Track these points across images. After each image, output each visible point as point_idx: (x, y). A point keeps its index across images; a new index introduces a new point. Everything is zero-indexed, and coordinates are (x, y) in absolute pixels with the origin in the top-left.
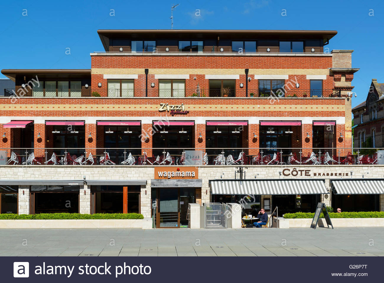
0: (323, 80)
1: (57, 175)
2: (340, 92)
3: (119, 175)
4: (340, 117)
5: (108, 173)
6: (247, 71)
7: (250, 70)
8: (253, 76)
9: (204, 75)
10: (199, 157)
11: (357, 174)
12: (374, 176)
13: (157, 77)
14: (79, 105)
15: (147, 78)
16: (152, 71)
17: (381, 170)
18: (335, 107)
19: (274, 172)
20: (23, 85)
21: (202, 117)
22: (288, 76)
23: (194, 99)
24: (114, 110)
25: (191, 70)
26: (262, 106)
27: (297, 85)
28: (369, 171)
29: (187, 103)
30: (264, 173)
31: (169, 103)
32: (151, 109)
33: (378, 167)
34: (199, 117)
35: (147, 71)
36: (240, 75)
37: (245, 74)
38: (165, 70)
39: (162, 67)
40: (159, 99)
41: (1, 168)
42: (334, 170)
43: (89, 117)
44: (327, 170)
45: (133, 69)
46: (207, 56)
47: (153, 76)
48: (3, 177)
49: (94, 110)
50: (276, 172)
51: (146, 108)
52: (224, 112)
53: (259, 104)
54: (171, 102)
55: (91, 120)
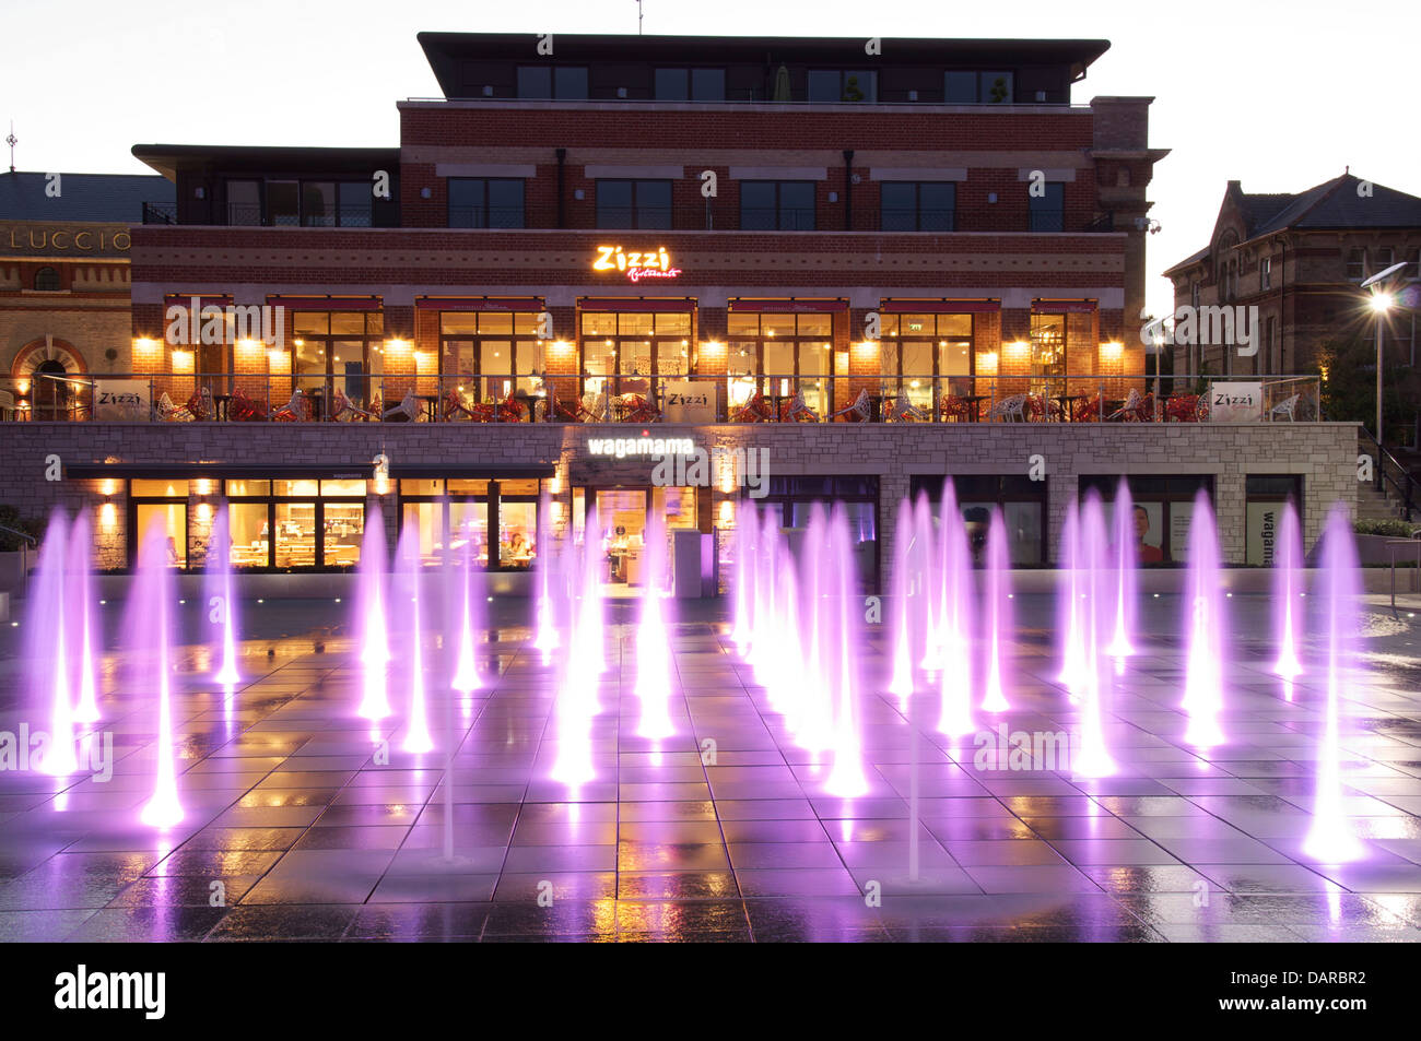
0: (1063, 183)
1: (299, 451)
2: (1111, 219)
3: (480, 450)
4: (1109, 290)
5: (447, 445)
6: (848, 156)
7: (856, 153)
8: (865, 172)
9: (728, 167)
10: (705, 399)
11: (1149, 450)
12: (1198, 453)
13: (591, 173)
14: (364, 251)
15: (561, 175)
16: (575, 155)
17: (1218, 438)
18: (1097, 259)
19: (916, 443)
20: (200, 193)
21: (717, 289)
22: (966, 171)
23: (694, 236)
24: (466, 265)
25: (688, 152)
26: (890, 257)
27: (993, 198)
28: (1184, 442)
29: (675, 247)
30: (890, 445)
31: (623, 247)
32: (572, 266)
33: (1211, 430)
34: (709, 289)
35: (561, 154)
36: (829, 169)
37: (844, 165)
38: (614, 151)
39: (608, 145)
40: (596, 235)
41: (137, 430)
42: (1084, 437)
43: (393, 286)
44: (1066, 437)
45: (521, 148)
46: (734, 113)
47: (580, 169)
48: (143, 455)
49: (407, 266)
50: (923, 442)
51: (558, 260)
52: (780, 273)
53: (881, 252)
54: (631, 244)
55: (399, 295)
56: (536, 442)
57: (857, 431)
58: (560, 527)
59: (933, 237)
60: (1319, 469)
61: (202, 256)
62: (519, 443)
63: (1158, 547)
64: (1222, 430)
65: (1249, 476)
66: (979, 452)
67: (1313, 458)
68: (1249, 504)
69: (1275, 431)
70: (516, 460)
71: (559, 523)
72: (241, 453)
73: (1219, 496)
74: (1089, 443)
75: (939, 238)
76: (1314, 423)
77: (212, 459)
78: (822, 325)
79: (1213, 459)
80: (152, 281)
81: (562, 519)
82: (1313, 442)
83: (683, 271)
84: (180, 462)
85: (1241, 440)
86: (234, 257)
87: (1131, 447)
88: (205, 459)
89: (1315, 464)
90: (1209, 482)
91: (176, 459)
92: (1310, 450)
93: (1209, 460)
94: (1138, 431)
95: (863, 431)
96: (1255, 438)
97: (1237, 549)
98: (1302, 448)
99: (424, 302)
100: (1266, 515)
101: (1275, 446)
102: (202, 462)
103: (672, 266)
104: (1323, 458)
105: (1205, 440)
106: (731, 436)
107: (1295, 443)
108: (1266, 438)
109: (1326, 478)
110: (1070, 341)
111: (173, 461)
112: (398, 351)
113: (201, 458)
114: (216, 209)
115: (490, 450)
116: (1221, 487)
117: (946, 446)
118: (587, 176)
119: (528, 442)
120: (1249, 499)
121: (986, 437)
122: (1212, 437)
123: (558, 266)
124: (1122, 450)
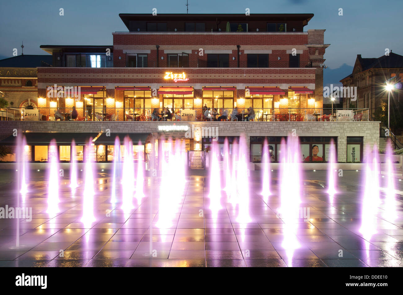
0: (300, 54)
1: (79, 129)
4: (311, 84)
5: (119, 127)
6: (238, 47)
7: (241, 46)
8: (243, 51)
11: (318, 129)
12: (333, 130)
13: (166, 52)
14: (101, 74)
15: (158, 53)
16: (162, 47)
17: (339, 126)
18: (307, 75)
19: (252, 127)
20: (59, 58)
21: (199, 84)
22: (271, 51)
23: (193, 69)
24: (129, 78)
25: (193, 46)
26: (248, 75)
27: (279, 58)
28: (329, 127)
29: (187, 72)
30: (244, 128)
31: (173, 72)
32: (159, 78)
33: (336, 124)
34: (197, 84)
35: (158, 47)
36: (233, 51)
37: (237, 49)
38: (172, 46)
39: (170, 44)
40: (165, 69)
41: (34, 123)
42: (300, 126)
43: (109, 84)
44: (295, 126)
45: (146, 45)
46: (206, 35)
47: (163, 51)
48: (36, 130)
49: (113, 78)
50: (254, 127)
51: (154, 76)
52: (217, 80)
53: (245, 73)
54: (175, 72)
55: (110, 86)
56: (144, 127)
57: (235, 124)
58: (151, 150)
59: (260, 69)
60: (368, 135)
61: (57, 76)
62: (139, 127)
63: (321, 157)
64: (340, 124)
65: (348, 137)
66: (270, 130)
67: (366, 132)
68: (348, 145)
69: (355, 124)
70: (138, 132)
71: (150, 149)
72: (63, 130)
73: (339, 143)
74: (301, 127)
75: (262, 70)
76: (367, 122)
77: (55, 131)
78: (230, 94)
79: (337, 132)
80: (43, 82)
81: (151, 148)
82: (366, 127)
83: (190, 79)
84: (46, 132)
85: (345, 127)
86: (66, 76)
87: (313, 129)
88: (53, 131)
89: (367, 134)
90: (335, 139)
91: (45, 131)
92: (365, 129)
93: (336, 132)
94: (315, 124)
95: (237, 124)
96: (349, 126)
97: (344, 158)
98: (363, 129)
99: (117, 88)
100: (353, 148)
101: (355, 128)
102: (52, 132)
103: (187, 78)
104: (369, 132)
105: (335, 126)
106: (199, 125)
107: (361, 127)
108: (353, 126)
109: (370, 138)
110: (301, 99)
111: (44, 132)
112: (110, 102)
113: (52, 131)
114: (64, 63)
115: (131, 129)
116: (339, 140)
117: (260, 128)
118: (165, 53)
119: (142, 127)
120: (347, 144)
121: (272, 125)
122: (337, 126)
123: (154, 78)
124: (311, 129)
